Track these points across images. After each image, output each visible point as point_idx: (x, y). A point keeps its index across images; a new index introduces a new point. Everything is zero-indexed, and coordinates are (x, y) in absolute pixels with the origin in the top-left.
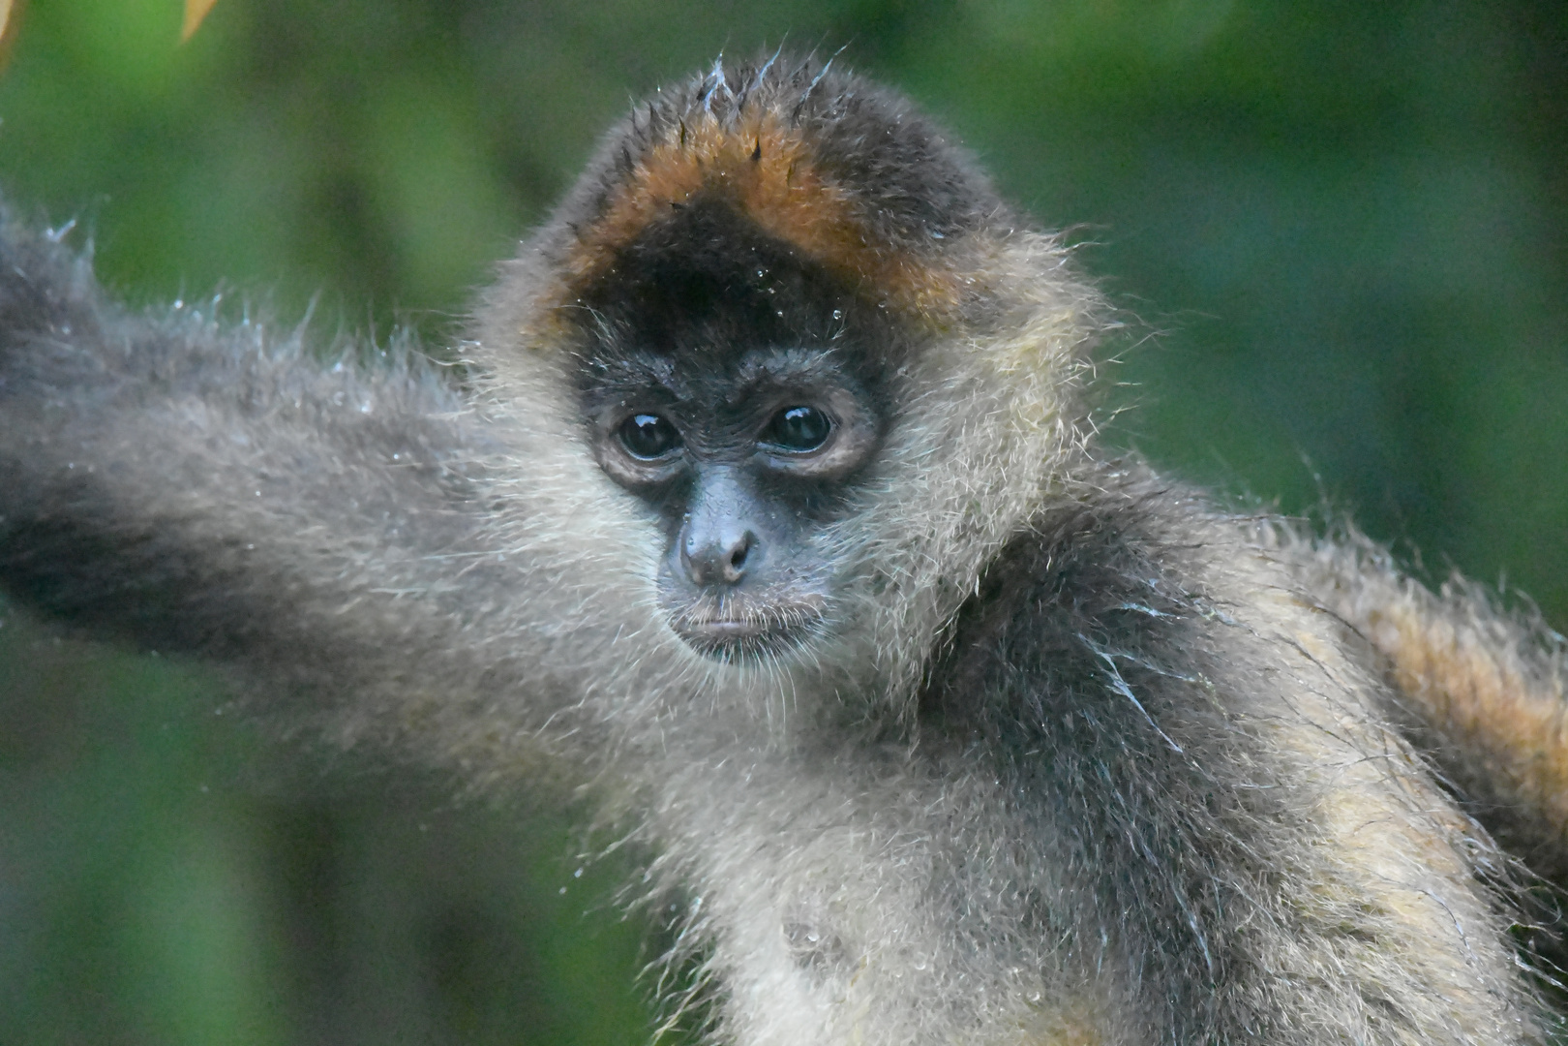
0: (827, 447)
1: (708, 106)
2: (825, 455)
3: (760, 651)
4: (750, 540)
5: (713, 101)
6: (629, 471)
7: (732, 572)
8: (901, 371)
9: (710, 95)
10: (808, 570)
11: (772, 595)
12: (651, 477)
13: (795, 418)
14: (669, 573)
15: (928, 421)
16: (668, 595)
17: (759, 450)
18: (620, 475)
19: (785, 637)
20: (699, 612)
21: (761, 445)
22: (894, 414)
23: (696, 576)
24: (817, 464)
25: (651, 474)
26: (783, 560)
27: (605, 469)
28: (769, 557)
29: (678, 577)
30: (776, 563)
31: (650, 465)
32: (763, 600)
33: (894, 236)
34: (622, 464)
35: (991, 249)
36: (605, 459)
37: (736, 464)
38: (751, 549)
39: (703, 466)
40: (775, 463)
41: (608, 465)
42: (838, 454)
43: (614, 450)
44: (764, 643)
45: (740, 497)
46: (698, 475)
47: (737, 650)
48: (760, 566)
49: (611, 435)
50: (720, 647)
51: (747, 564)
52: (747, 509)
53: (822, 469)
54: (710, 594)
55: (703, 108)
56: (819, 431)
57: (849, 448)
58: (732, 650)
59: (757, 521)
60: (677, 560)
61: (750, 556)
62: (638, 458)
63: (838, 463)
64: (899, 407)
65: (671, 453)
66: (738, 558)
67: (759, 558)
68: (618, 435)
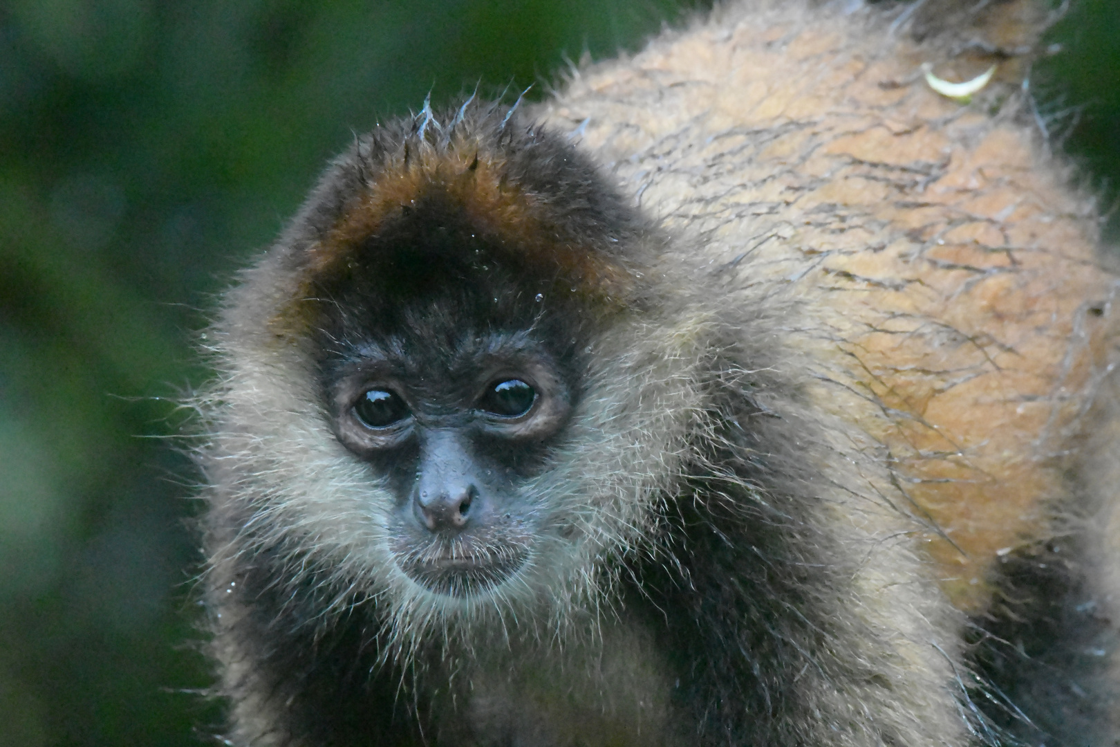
0: (531, 415)
1: (422, 137)
2: (529, 421)
3: (483, 582)
4: (472, 492)
5: (427, 133)
6: (363, 439)
7: (460, 518)
8: (588, 350)
9: (424, 127)
10: (520, 515)
11: (494, 536)
12: (382, 444)
13: (504, 391)
14: (402, 523)
15: (610, 393)
16: (402, 541)
17: (476, 418)
18: (356, 444)
19: (504, 570)
20: (432, 553)
21: (477, 413)
22: (583, 387)
23: (430, 522)
24: (523, 429)
25: (382, 441)
26: (500, 507)
27: (342, 441)
28: (488, 506)
29: (412, 526)
30: (495, 510)
31: (383, 433)
32: (486, 541)
33: (581, 236)
34: (357, 434)
35: (654, 252)
36: (343, 431)
37: (457, 429)
38: (474, 500)
39: (430, 433)
40: (489, 429)
41: (346, 437)
42: (539, 420)
43: (350, 423)
44: (487, 575)
45: (463, 457)
46: (424, 441)
47: (465, 581)
48: (481, 513)
49: (348, 411)
50: (450, 580)
51: (471, 512)
52: (468, 467)
53: (527, 433)
54: (441, 538)
55: (418, 137)
56: (525, 400)
57: (549, 415)
58: (460, 581)
59: (478, 476)
60: (409, 512)
61: (473, 505)
62: (370, 428)
63: (539, 428)
64: (587, 380)
65: (400, 423)
66: (464, 507)
67: (479, 507)
68: (354, 409)
